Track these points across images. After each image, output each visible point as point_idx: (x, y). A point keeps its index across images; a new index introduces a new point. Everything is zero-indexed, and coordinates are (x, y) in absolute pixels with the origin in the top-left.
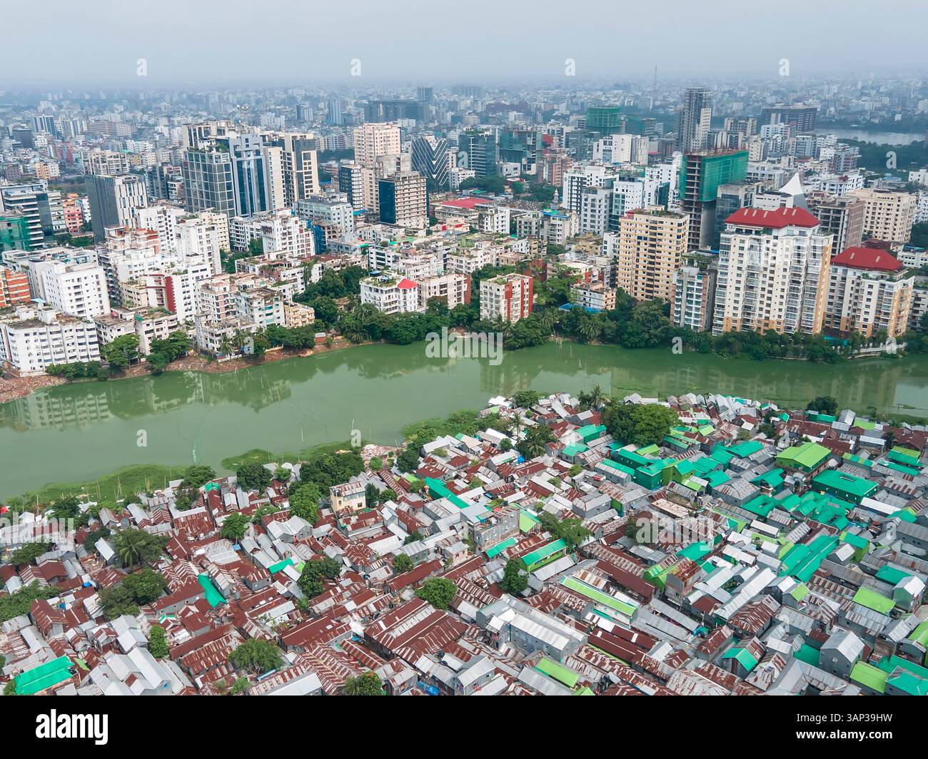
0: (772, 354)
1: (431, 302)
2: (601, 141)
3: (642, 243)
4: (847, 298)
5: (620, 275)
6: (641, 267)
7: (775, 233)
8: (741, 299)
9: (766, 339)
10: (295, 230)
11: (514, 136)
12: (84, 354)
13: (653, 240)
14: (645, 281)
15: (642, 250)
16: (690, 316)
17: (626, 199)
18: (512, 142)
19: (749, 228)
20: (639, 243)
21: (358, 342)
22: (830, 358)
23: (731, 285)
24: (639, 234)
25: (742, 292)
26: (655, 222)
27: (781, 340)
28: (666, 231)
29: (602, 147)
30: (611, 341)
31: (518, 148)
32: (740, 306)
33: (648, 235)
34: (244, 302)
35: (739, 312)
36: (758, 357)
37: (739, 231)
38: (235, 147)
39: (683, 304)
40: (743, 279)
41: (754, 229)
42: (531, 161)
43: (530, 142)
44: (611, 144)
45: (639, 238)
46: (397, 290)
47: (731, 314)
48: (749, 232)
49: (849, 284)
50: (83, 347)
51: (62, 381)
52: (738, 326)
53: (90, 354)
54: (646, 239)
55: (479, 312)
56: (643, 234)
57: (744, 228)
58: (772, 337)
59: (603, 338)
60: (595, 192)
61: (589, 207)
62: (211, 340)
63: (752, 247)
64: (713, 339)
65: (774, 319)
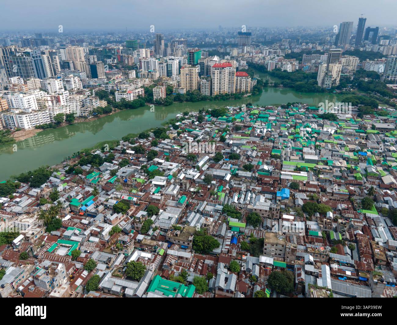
0: (227, 99)
1: (138, 96)
2: (136, 51)
3: (187, 75)
4: (238, 84)
5: (182, 85)
6: (188, 82)
7: (225, 69)
8: (218, 86)
9: (225, 95)
10: (77, 81)
11: (107, 50)
12: (45, 121)
13: (191, 75)
14: (189, 86)
15: (187, 77)
16: (206, 92)
17: (172, 65)
18: (106, 52)
21: (122, 109)
22: (239, 98)
23: (216, 83)
24: (186, 73)
25: (218, 84)
27: (229, 95)
29: (136, 53)
30: (189, 101)
31: (109, 54)
32: (218, 88)
34: (88, 101)
35: (218, 90)
36: (224, 100)
37: (216, 69)
38: (32, 55)
39: (204, 89)
40: (218, 81)
41: (219, 68)
42: (114, 58)
43: (113, 52)
44: (139, 52)
46: (127, 94)
47: (216, 91)
48: (218, 69)
49: (239, 81)
50: (45, 119)
51: (42, 130)
52: (218, 93)
53: (48, 121)
55: (153, 97)
56: (188, 73)
57: (217, 68)
58: (227, 95)
59: (187, 100)
60: (163, 64)
61: (161, 68)
62: (84, 113)
63: (220, 73)
64: (212, 98)
65: (226, 90)
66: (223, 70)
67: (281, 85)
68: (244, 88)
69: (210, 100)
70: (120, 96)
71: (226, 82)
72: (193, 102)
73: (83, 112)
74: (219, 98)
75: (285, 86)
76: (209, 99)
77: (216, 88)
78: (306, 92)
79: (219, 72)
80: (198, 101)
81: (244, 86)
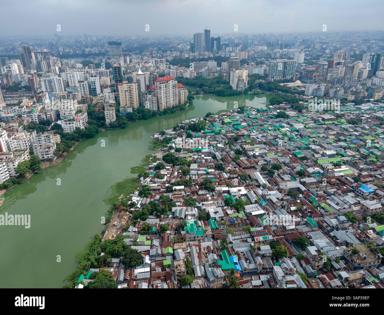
0: (175, 111)
3: (127, 92)
5: (121, 103)
6: (127, 99)
7: (169, 82)
8: (165, 100)
9: (172, 108)
12: (4, 177)
13: (130, 91)
14: (130, 103)
15: (127, 94)
16: (153, 107)
17: (96, 82)
19: (163, 82)
20: (125, 93)
24: (125, 90)
25: (165, 98)
26: (130, 86)
28: (134, 87)
33: (128, 90)
35: (165, 103)
36: (173, 113)
39: (151, 105)
40: (165, 95)
41: (164, 82)
44: (10, 68)
45: (125, 91)
46: (77, 122)
47: (163, 106)
48: (163, 83)
52: (165, 107)
53: (6, 176)
54: (128, 91)
55: (105, 121)
56: (127, 90)
57: (161, 82)
59: (139, 119)
60: (83, 82)
61: (82, 87)
62: (46, 154)
63: (166, 87)
64: (161, 112)
65: (171, 103)
66: (168, 84)
67: (202, 92)
68: (183, 99)
69: (160, 115)
70: (69, 125)
71: (171, 95)
72: (145, 119)
73: (44, 153)
74: (169, 111)
75: (205, 92)
76: (158, 114)
77: (163, 102)
78: (228, 96)
79: (164, 86)
80: (150, 117)
81: (183, 97)
